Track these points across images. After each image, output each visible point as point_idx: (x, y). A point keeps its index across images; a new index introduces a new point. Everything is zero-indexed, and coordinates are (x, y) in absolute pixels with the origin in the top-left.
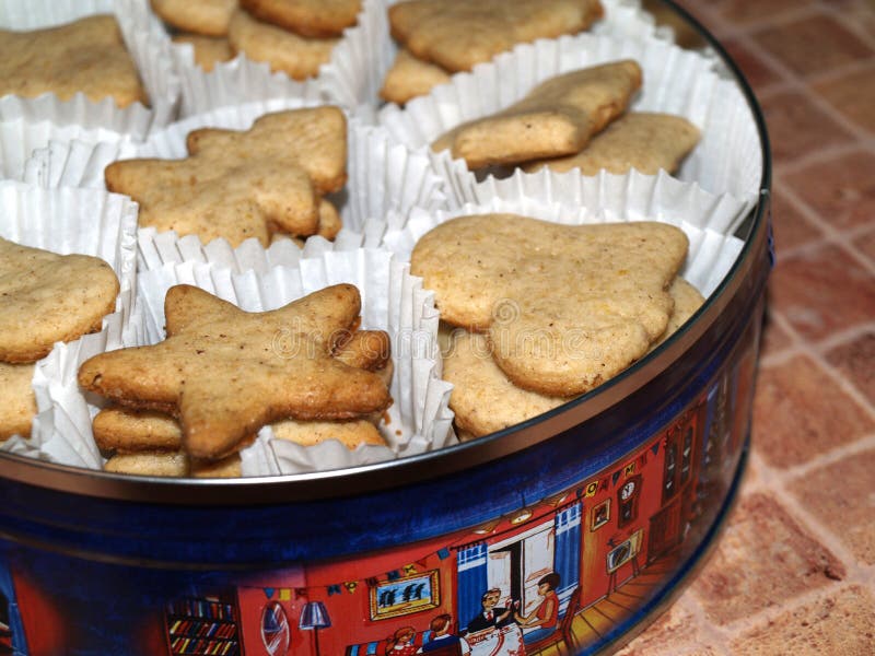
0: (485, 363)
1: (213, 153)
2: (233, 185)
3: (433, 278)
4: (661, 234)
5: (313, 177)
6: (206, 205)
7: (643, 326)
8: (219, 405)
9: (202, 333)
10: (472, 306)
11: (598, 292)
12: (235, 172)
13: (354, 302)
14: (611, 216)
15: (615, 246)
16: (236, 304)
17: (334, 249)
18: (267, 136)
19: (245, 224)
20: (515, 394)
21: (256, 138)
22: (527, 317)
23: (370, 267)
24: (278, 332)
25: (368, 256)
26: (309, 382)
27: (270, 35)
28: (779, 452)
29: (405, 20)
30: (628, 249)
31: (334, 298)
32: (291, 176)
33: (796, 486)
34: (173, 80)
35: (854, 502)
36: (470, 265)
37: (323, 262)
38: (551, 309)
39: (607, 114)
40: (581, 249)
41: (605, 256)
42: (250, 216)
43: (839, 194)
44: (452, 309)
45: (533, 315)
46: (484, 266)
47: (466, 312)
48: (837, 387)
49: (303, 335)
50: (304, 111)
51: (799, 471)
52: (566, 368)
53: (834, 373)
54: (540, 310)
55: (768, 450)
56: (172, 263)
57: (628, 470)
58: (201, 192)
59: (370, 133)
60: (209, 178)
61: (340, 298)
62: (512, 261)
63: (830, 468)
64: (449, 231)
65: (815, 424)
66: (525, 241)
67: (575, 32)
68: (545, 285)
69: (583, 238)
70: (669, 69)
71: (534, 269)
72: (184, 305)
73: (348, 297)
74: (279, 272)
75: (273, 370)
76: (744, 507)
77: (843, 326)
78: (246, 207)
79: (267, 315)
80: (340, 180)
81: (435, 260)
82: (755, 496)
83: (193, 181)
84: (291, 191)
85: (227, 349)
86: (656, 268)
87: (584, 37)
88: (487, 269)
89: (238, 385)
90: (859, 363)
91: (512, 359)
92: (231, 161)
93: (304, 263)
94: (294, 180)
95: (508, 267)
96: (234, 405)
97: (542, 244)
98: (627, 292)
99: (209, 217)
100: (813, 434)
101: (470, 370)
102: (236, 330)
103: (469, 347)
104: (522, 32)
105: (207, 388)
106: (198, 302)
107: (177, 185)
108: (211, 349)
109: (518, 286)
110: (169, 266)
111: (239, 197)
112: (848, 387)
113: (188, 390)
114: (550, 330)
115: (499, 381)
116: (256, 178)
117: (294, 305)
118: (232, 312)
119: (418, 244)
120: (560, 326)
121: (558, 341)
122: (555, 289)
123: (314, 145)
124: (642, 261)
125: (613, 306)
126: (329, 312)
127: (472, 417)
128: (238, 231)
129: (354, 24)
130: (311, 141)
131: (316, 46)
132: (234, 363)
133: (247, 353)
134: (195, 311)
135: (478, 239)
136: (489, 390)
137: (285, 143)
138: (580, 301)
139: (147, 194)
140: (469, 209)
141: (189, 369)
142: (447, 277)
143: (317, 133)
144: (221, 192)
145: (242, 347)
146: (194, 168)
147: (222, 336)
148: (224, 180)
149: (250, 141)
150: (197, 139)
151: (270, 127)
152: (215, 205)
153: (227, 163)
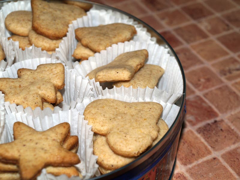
0: (105, 145)
1: (25, 77)
2: (32, 88)
3: (91, 120)
4: (155, 106)
5: (55, 85)
6: (24, 94)
7: (151, 136)
8: (30, 164)
9: (25, 138)
10: (102, 128)
11: (138, 126)
12: (32, 83)
13: (68, 128)
14: (141, 100)
15: (143, 111)
16: (34, 128)
17: (62, 110)
18: (42, 72)
19: (36, 101)
20: (115, 156)
21: (38, 73)
22: (118, 134)
23: (72, 115)
24: (47, 139)
25: (72, 112)
26: (56, 156)
27: (41, 38)
28: (184, 160)
29: (80, 34)
30: (146, 111)
31: (63, 127)
32: (49, 86)
33: (189, 171)
34: (13, 53)
35: (205, 176)
36: (101, 116)
37: (59, 114)
38: (125, 131)
39: (139, 67)
40: (133, 111)
41: (140, 114)
42: (37, 99)
43: (199, 80)
44: (97, 129)
45: (120, 133)
46: (105, 116)
47: (100, 130)
48: (200, 140)
49: (54, 140)
50: (52, 64)
51: (190, 166)
52: (130, 150)
53: (199, 136)
54: (122, 131)
55: (181, 160)
56: (14, 112)
57: (146, 177)
58: (23, 90)
59: (71, 71)
60: (25, 85)
61: (64, 127)
62: (113, 115)
63: (198, 165)
64: (95, 104)
65: (194, 152)
66: (117, 108)
67: (129, 40)
68: (123, 123)
69: (134, 108)
70: (155, 50)
71: (120, 118)
72: (19, 129)
73: (67, 127)
74: (46, 117)
75: (46, 151)
76: (175, 177)
77: (201, 121)
78: (36, 95)
79: (43, 133)
80: (63, 86)
81: (91, 114)
82: (178, 174)
83: (20, 86)
84: (49, 90)
85: (32, 144)
86: (154, 117)
87: (131, 41)
88: (106, 117)
89: (36, 157)
90: (206, 132)
91: (114, 146)
92: (31, 80)
93: (53, 115)
94: (50, 87)
95: (112, 116)
96: (35, 163)
97: (122, 109)
98: (146, 125)
99: (25, 98)
100: (193, 155)
101: (101, 148)
102: (35, 137)
103: (101, 140)
104: (114, 40)
105: (27, 158)
106: (23, 128)
107: (15, 87)
108: (28, 144)
109: (115, 123)
110: (14, 113)
111: (34, 92)
112: (203, 140)
113: (21, 158)
114: (125, 138)
115: (110, 152)
116: (38, 86)
117: (51, 129)
118: (33, 131)
119: (86, 109)
120: (128, 137)
121: (127, 142)
122: (126, 125)
123: (55, 76)
124: (150, 115)
125: (143, 130)
126: (61, 132)
127: (102, 162)
128: (34, 103)
129: (65, 36)
130: (54, 74)
131: (54, 42)
132: (34, 149)
133: (39, 146)
134: (22, 131)
135: (103, 108)
136: (107, 154)
137: (46, 75)
138: (133, 129)
139: (7, 90)
140: (100, 97)
141: (22, 151)
142: (95, 120)
143: (56, 72)
144: (28, 90)
145: (37, 144)
146: (20, 82)
147: (31, 140)
148: (29, 86)
149: (36, 74)
150: (20, 72)
151: (42, 69)
152: (27, 94)
153: (30, 80)
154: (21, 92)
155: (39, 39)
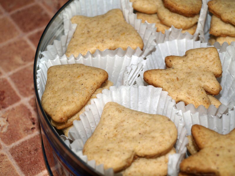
1: (179, 67)
2: (192, 80)
6: (187, 89)
9: (214, 146)
12: (190, 74)
19: (203, 96)
27: (175, 16)
42: (203, 93)
58: (182, 83)
60: (182, 77)
72: (201, 134)
78: (200, 89)
83: (178, 79)
85: (225, 153)
94: (211, 77)
99: (189, 94)
102: (224, 143)
106: (205, 132)
107: (173, 80)
108: (220, 153)
111: (196, 85)
116: (198, 77)
118: (217, 134)
123: (212, 63)
130: (211, 61)
132: (231, 159)
134: (206, 137)
139: (164, 84)
141: (218, 163)
143: (212, 59)
144: (189, 83)
145: (229, 151)
146: (175, 73)
147: (221, 147)
148: (188, 78)
149: (190, 62)
150: (170, 61)
151: (195, 56)
152: (189, 88)
153: (185, 71)
154: (182, 86)
155: (174, 18)
